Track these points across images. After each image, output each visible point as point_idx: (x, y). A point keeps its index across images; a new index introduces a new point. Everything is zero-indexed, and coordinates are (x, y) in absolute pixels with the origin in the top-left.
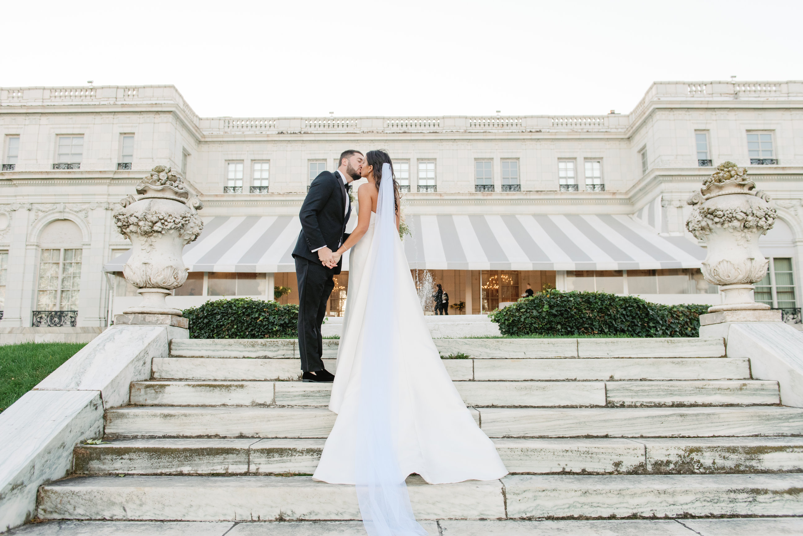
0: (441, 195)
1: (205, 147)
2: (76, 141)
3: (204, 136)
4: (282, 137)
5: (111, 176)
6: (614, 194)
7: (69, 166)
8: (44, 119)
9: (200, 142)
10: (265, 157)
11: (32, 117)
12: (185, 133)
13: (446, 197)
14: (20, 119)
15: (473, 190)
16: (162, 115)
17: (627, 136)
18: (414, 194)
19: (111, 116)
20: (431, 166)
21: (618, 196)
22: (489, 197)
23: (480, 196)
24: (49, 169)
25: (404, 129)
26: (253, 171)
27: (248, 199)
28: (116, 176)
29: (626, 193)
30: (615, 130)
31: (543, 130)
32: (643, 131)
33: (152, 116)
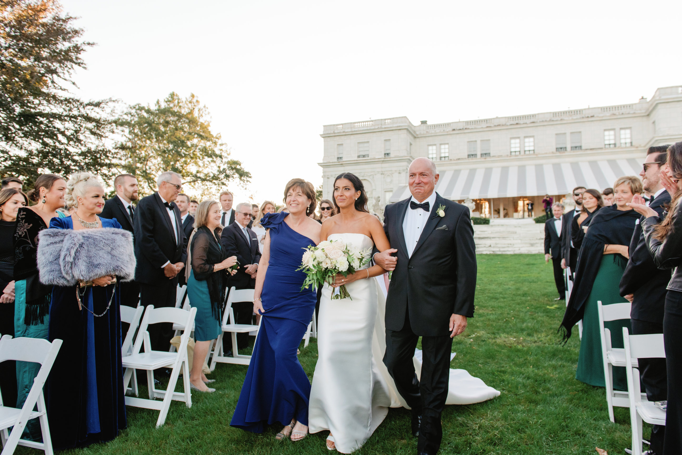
0: (537, 155)
1: (417, 140)
2: (366, 145)
3: (417, 135)
4: (454, 132)
5: (383, 160)
6: (637, 147)
7: (364, 156)
8: (352, 137)
9: (415, 137)
10: (446, 142)
11: (347, 136)
12: (410, 136)
13: (540, 156)
14: (343, 137)
15: (554, 150)
16: (402, 131)
17: (647, 114)
18: (522, 156)
19: (380, 133)
20: (532, 139)
21: (640, 149)
22: (563, 154)
23: (558, 154)
24: (356, 159)
25: (517, 122)
26: (440, 149)
27: (440, 163)
28: (385, 160)
29: (645, 146)
30: (639, 112)
31: (595, 116)
32: (654, 113)
33: (397, 131)
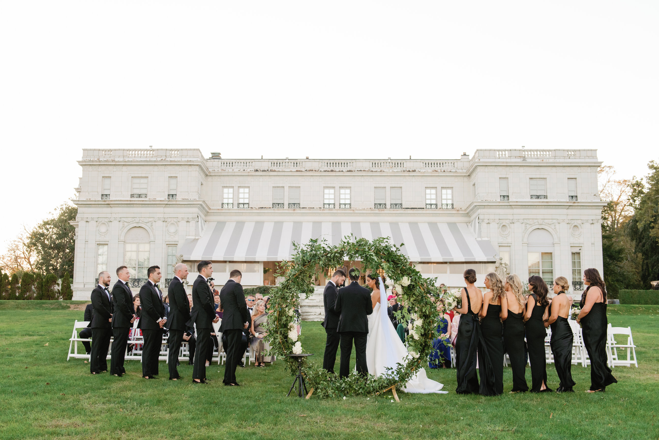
0: (353, 210)
1: (210, 179)
2: (143, 181)
3: (210, 172)
4: (257, 173)
5: (167, 203)
6: (458, 210)
7: (140, 196)
8: (124, 168)
9: (207, 175)
10: (246, 185)
11: (117, 167)
12: (202, 174)
13: (356, 212)
14: (110, 167)
15: (373, 207)
16: (193, 167)
17: (468, 175)
18: (337, 210)
19: (163, 167)
20: (348, 191)
21: (460, 212)
22: (383, 212)
23: (377, 211)
24: (129, 198)
25: (332, 168)
26: (239, 193)
27: (237, 211)
28: (169, 203)
29: (465, 210)
30: (461, 171)
31: (416, 170)
32: (474, 174)
33: (187, 167)
